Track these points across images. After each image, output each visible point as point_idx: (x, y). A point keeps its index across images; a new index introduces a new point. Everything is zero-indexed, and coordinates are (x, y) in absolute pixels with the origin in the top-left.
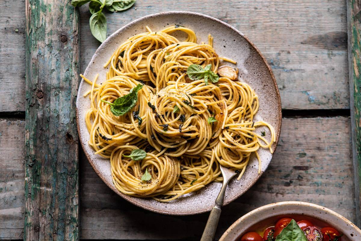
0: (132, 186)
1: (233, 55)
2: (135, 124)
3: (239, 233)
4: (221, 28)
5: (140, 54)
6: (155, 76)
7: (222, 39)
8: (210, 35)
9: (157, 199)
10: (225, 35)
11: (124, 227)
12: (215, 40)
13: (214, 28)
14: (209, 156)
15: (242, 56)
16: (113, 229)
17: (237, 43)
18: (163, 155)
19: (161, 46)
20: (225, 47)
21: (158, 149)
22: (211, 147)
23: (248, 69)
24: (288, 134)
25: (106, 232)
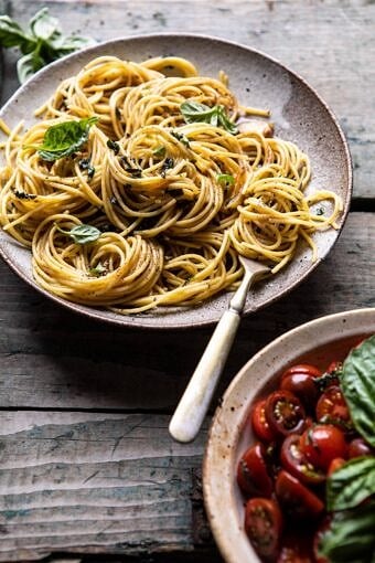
0: (69, 278)
1: (264, 103)
2: (81, 177)
3: (278, 366)
4: (241, 57)
5: (99, 91)
6: (124, 127)
7: (245, 77)
8: (222, 72)
9: (116, 310)
10: (249, 69)
11: (51, 385)
12: (230, 82)
13: (230, 58)
14: (219, 242)
15: (278, 100)
16: (29, 388)
17: (269, 80)
18: (131, 234)
19: (135, 83)
20: (248, 90)
21: (121, 225)
22: (222, 226)
23: (289, 121)
24: (369, 235)
25: (15, 393)
